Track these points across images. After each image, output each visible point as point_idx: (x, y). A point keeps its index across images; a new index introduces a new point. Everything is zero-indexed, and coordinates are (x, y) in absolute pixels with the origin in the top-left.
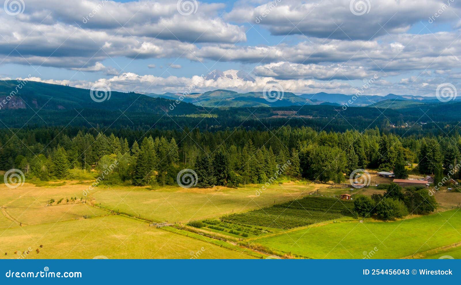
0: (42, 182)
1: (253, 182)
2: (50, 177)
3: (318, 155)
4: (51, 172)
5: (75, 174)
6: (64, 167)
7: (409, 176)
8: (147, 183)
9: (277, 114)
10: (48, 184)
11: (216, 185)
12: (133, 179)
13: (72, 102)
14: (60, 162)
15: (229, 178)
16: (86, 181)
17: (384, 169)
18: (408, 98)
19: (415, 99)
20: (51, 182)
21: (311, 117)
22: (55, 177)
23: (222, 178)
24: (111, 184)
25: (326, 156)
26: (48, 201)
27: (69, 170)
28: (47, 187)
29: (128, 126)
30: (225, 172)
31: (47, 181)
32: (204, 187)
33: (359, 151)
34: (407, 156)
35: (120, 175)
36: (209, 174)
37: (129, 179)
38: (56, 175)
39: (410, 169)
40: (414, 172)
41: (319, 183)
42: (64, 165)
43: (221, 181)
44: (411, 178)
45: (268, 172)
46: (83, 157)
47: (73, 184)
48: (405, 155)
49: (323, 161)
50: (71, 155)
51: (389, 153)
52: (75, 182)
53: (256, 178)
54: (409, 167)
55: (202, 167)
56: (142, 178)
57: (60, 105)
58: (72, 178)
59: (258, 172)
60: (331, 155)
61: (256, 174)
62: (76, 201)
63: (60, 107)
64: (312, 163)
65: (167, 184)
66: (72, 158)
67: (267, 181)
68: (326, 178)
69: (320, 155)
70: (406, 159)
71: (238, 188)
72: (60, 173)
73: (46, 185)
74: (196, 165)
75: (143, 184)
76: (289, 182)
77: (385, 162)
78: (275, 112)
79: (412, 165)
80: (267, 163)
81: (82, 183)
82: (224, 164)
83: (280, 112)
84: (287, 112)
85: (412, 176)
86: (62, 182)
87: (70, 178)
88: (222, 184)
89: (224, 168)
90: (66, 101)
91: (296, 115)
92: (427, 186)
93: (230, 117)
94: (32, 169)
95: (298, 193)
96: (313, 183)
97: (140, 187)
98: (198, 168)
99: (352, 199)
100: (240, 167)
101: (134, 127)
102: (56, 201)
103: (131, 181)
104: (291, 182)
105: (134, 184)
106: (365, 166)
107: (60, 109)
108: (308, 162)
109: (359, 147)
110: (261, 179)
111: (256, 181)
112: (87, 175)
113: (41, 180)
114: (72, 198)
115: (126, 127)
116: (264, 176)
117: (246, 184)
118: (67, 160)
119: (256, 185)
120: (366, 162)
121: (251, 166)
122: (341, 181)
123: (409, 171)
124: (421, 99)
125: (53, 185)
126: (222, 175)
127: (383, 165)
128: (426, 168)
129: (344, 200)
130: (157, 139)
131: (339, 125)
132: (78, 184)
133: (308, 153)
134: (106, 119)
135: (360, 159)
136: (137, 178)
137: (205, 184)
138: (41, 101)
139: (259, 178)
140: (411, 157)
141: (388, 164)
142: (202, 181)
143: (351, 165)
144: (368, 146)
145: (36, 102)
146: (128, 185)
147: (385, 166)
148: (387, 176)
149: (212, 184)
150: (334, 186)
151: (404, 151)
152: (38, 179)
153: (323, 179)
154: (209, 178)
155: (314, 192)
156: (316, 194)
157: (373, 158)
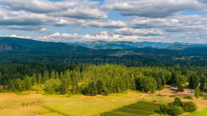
0: (20, 92)
1: (114, 93)
2: (23, 90)
3: (143, 80)
4: (24, 88)
5: (34, 88)
6: (29, 85)
7: (184, 89)
8: (67, 93)
9: (125, 52)
10: (22, 93)
11: (98, 94)
12: (60, 91)
13: (33, 47)
14: (28, 83)
15: (103, 91)
16: (39, 92)
17: (173, 86)
18: (184, 44)
19: (187, 44)
20: (24, 92)
21: (140, 54)
22: (25, 90)
23: (100, 91)
24: (51, 93)
25: (147, 81)
26: (22, 104)
27: (32, 86)
28: (21, 95)
29: (58, 59)
30: (102, 88)
31: (22, 92)
32: (92, 95)
33: (162, 77)
34: (184, 80)
35: (54, 89)
36: (94, 90)
37: (58, 91)
38: (26, 89)
39: (185, 86)
40: (187, 87)
41: (144, 93)
42: (29, 84)
43: (100, 92)
44: (186, 90)
45: (121, 88)
46: (38, 79)
47: (33, 94)
48: (182, 79)
49: (146, 83)
50: (32, 79)
51: (175, 79)
52: (34, 92)
53: (115, 91)
54: (185, 85)
55: (91, 86)
56: (64, 91)
57: (28, 48)
58: (33, 90)
59: (116, 88)
60: (149, 81)
61: (115, 89)
62: (35, 104)
63: (28, 49)
64: (141, 83)
65: (76, 93)
66: (33, 80)
67: (121, 92)
68: (147, 91)
69: (144, 80)
70: (183, 81)
71: (108, 96)
72: (28, 88)
73: (21, 94)
74: (89, 85)
75: (65, 93)
76: (130, 92)
77: (173, 83)
78: (124, 51)
79: (186, 84)
80: (121, 84)
81: (37, 93)
82: (101, 85)
83: (126, 51)
84: (129, 51)
85: (186, 89)
86: (28, 92)
87: (32, 90)
88: (100, 94)
89: (101, 87)
90: (31, 46)
91: (133, 52)
92: (192, 96)
93: (104, 54)
94: (15, 86)
95: (135, 99)
96: (141, 93)
97: (63, 95)
98: (89, 87)
99: (159, 102)
100: (108, 86)
101: (61, 59)
102: (26, 104)
103: (59, 92)
104: (131, 92)
105: (61, 94)
106: (165, 83)
107: (28, 50)
108: (139, 83)
109: (162, 75)
110: (118, 91)
111: (116, 92)
112: (40, 89)
113: (19, 91)
114: (33, 103)
115: (57, 59)
116: (119, 90)
117: (111, 93)
118: (30, 82)
119: (116, 94)
120: (165, 81)
121: (113, 85)
122: (154, 93)
123: (184, 87)
124: (190, 44)
125: (25, 94)
126: (100, 90)
127: (173, 84)
128: (192, 86)
129: (155, 103)
130: (71, 71)
131: (153, 58)
132: (36, 93)
133: (139, 79)
134: (49, 55)
135: (162, 81)
136: (62, 91)
137: (93, 94)
138: (19, 47)
139: (117, 91)
140: (185, 80)
141: (175, 84)
142: (91, 93)
143: (158, 84)
144: (166, 73)
145: (17, 47)
146: (58, 94)
147: (174, 84)
148: (174, 90)
149: (96, 94)
150: (151, 95)
151: (182, 77)
152: (18, 91)
153: (146, 91)
154: (95, 91)
155: (141, 99)
156: (143, 99)
157: (168, 79)
